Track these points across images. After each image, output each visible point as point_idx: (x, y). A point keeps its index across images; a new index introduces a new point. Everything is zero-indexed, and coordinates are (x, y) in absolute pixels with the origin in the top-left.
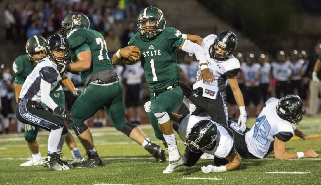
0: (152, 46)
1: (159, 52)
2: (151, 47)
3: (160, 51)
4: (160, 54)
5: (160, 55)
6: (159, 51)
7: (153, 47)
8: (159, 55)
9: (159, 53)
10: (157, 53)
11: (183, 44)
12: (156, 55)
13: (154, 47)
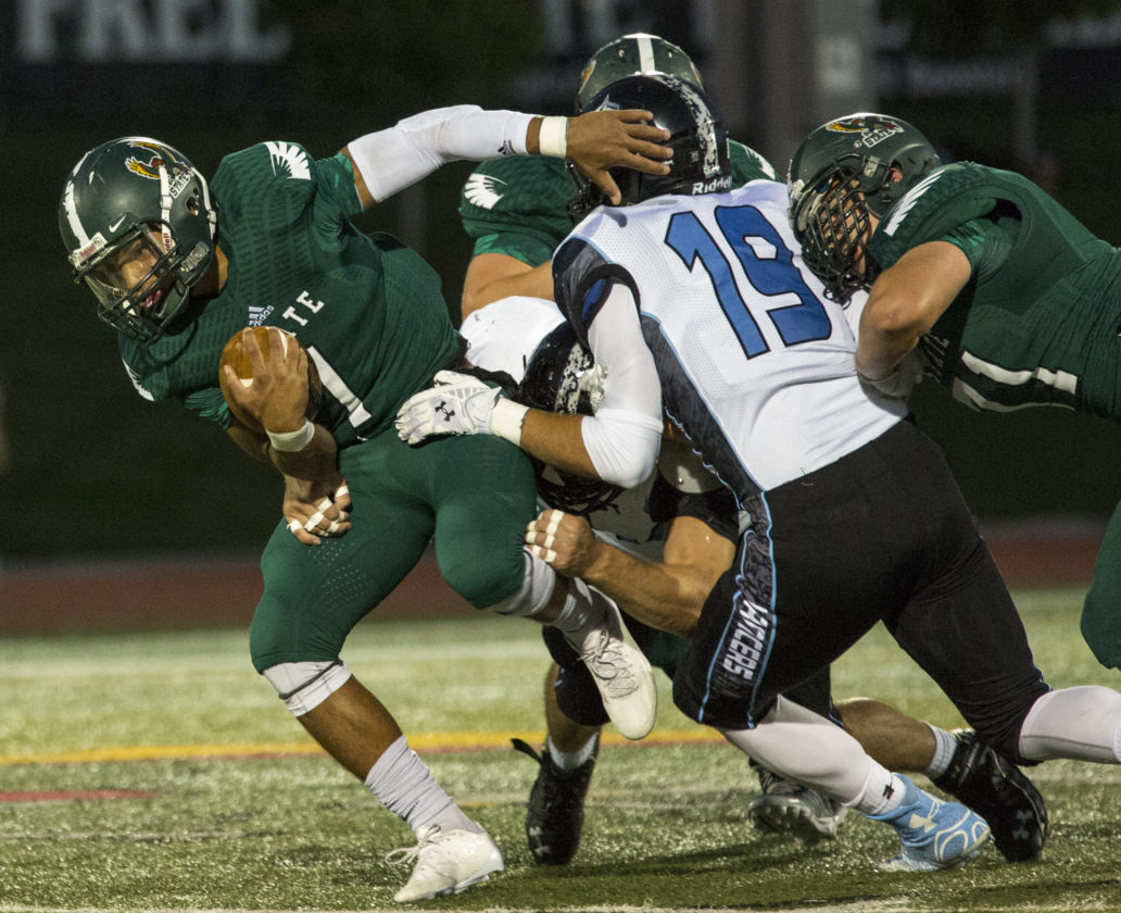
0: (251, 309)
1: (306, 299)
2: (251, 316)
3: (305, 294)
4: (315, 304)
5: (321, 304)
6: (301, 299)
7: (260, 309)
8: (315, 310)
9: (309, 304)
10: (302, 311)
11: (361, 178)
12: (303, 322)
13: (265, 306)
